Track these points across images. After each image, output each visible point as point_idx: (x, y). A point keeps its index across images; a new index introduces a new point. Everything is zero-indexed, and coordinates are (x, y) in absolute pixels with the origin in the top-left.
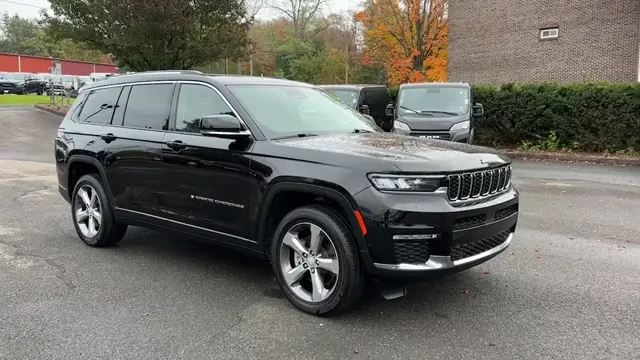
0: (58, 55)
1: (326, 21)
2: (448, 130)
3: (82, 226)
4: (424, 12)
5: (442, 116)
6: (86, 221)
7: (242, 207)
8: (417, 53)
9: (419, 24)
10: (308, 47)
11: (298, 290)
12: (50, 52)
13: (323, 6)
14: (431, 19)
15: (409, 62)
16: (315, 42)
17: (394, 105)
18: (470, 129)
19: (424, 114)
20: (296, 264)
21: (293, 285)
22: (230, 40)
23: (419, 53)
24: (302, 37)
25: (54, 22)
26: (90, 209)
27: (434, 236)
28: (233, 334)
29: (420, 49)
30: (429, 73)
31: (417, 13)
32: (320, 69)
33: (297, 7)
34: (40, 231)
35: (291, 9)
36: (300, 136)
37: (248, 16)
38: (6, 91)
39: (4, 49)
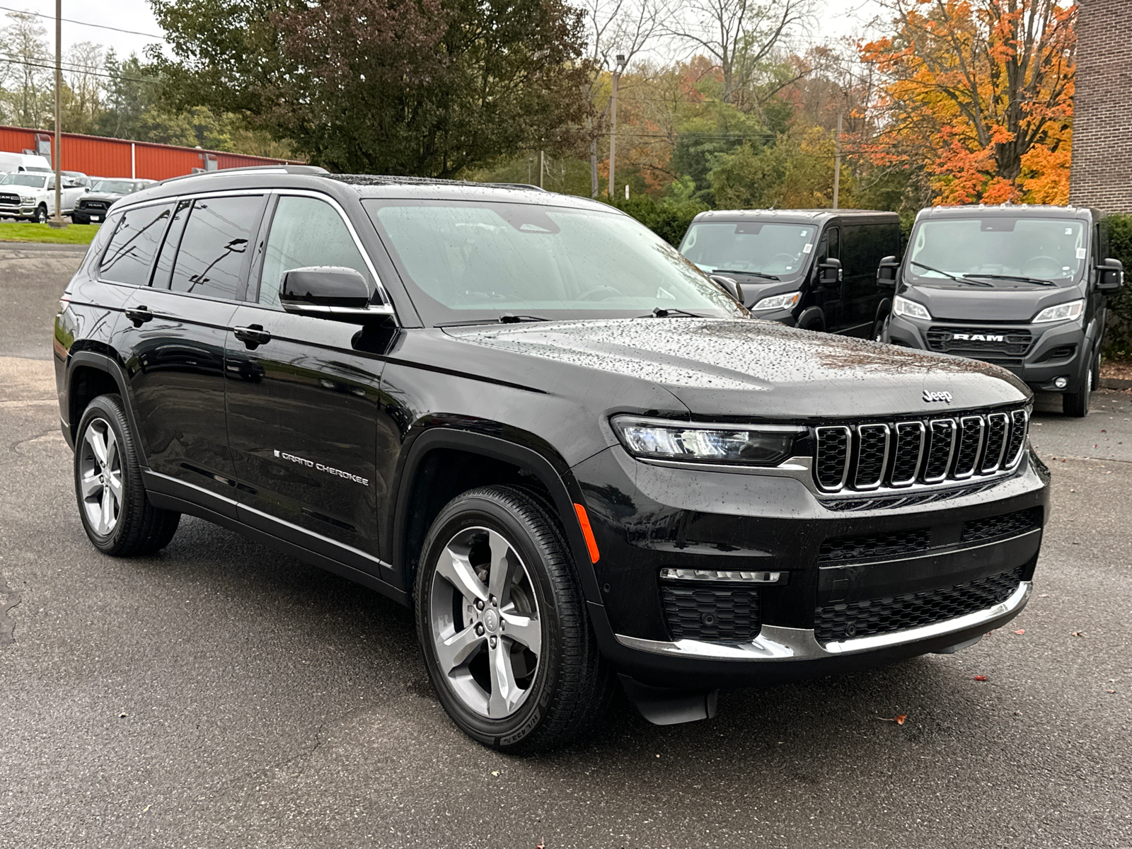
0: (218, 144)
1: (801, 64)
2: (1028, 322)
3: (92, 509)
4: (1030, 40)
5: (1016, 289)
6: (97, 496)
7: (365, 481)
8: (1005, 135)
9: (1016, 68)
10: (754, 122)
11: (464, 686)
12: (200, 137)
13: (794, 28)
14: (1046, 52)
15: (984, 156)
16: (769, 112)
17: (899, 259)
18: (1087, 320)
19: (971, 282)
20: (466, 622)
21: (455, 671)
22: (544, 109)
23: (1011, 137)
24: (742, 100)
25: (176, 72)
26: (106, 472)
27: (774, 577)
28: (281, 776)
29: (1014, 127)
30: (1030, 184)
31: (1010, 40)
32: (780, 175)
33: (733, 33)
34: (22, 515)
35: (718, 37)
36: (507, 320)
37: (589, 52)
38: (92, 218)
39: (108, 129)
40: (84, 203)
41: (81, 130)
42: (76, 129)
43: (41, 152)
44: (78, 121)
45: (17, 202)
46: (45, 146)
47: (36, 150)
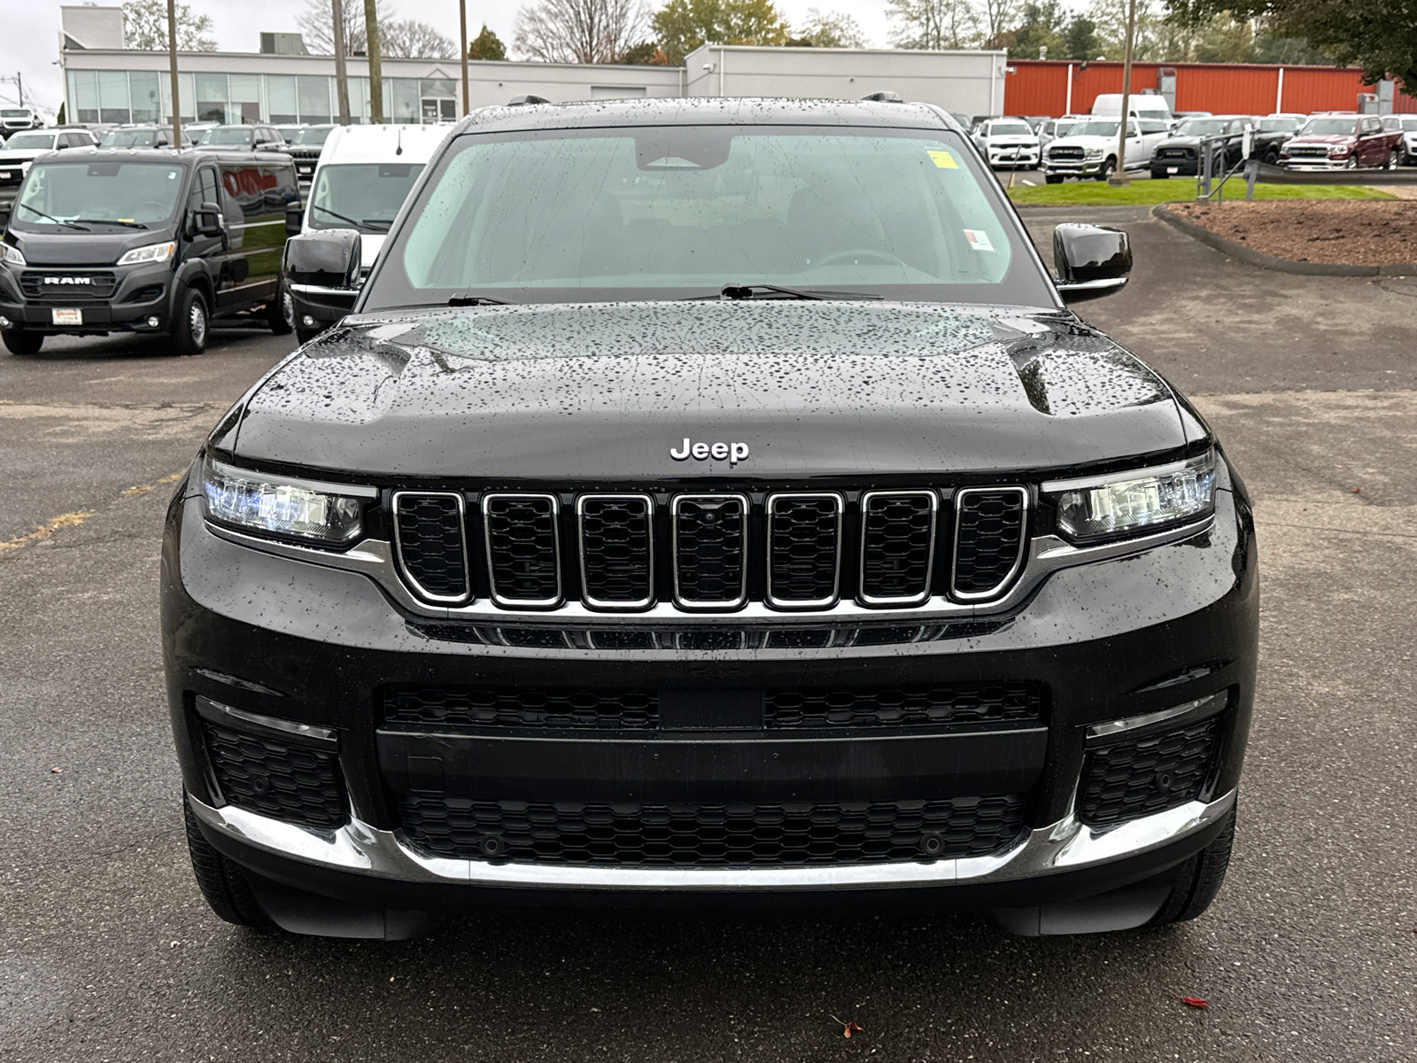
38: (1170, 170)
39: (1274, 53)
40: (1161, 152)
41: (1239, 58)
42: (1233, 57)
43: (1163, 89)
44: (1236, 46)
45: (1081, 156)
46: (1169, 83)
47: (1157, 89)
